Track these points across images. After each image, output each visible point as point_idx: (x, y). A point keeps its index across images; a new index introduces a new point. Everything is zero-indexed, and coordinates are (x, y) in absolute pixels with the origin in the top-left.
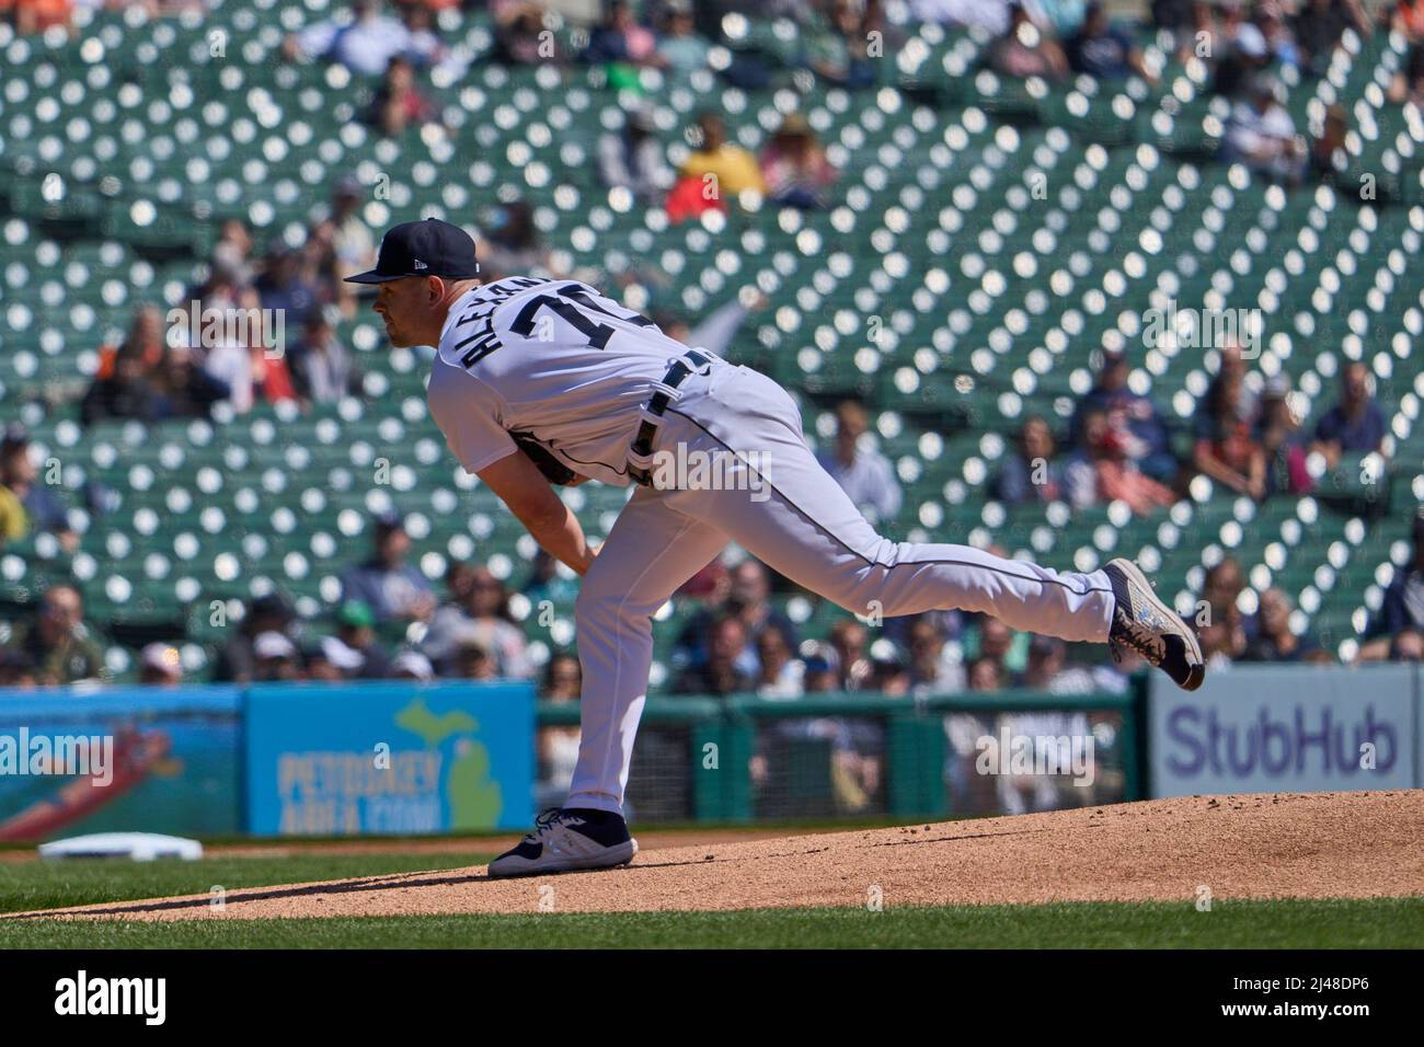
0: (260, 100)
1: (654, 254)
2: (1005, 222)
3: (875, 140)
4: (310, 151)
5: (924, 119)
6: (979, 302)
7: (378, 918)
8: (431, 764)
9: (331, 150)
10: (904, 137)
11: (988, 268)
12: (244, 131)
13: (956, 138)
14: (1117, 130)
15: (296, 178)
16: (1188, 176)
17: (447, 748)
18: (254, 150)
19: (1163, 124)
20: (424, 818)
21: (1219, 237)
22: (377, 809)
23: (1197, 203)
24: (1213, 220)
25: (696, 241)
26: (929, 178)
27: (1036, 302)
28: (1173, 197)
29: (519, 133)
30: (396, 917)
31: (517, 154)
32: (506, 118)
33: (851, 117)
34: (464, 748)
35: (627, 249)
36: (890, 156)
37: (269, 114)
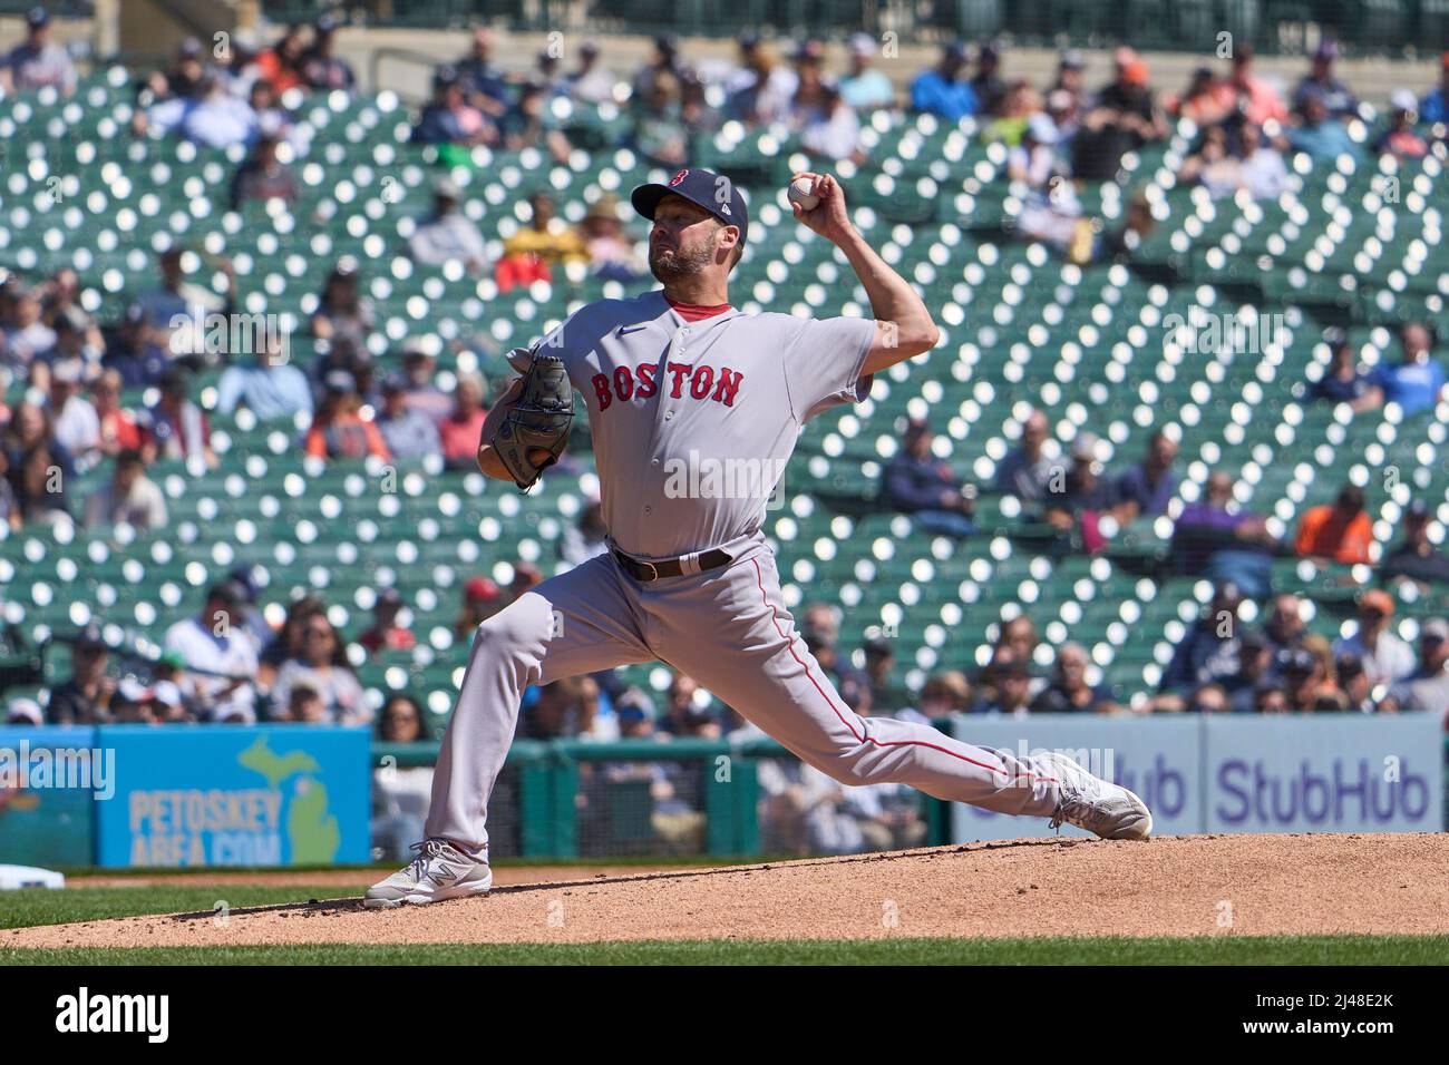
0: (111, 172)
1: (484, 322)
2: (815, 295)
4: (160, 222)
8: (273, 803)
9: (179, 222)
12: (97, 202)
13: (770, 215)
14: (923, 208)
15: (147, 247)
16: (988, 253)
17: (288, 788)
18: (107, 221)
19: (965, 204)
20: (266, 852)
21: (1018, 310)
22: (221, 841)
23: (996, 279)
24: (1012, 295)
25: (525, 310)
28: (974, 274)
29: (357, 207)
31: (356, 226)
32: (345, 192)
34: (303, 787)
35: (459, 318)
37: (122, 187)
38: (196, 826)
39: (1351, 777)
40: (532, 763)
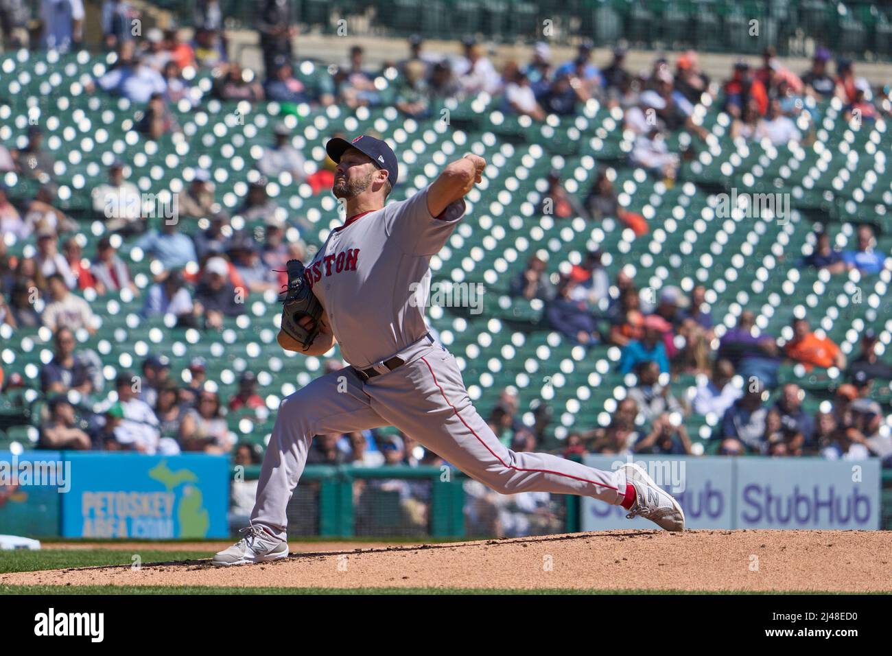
0: (79, 116)
1: (303, 211)
2: (505, 198)
3: (432, 149)
4: (107, 146)
5: (460, 137)
6: (489, 243)
7: (149, 587)
8: (169, 500)
9: (119, 147)
11: (494, 224)
12: (69, 134)
13: (478, 149)
14: (570, 145)
15: (99, 162)
17: (178, 491)
18: (75, 145)
19: (597, 144)
20: (164, 530)
22: (137, 523)
25: (328, 203)
27: (522, 244)
29: (227, 139)
30: (160, 587)
31: (227, 151)
32: (220, 130)
33: (418, 135)
34: (188, 491)
35: (288, 207)
36: (439, 158)
37: (85, 125)
38: (121, 514)
39: (824, 497)
40: (327, 479)
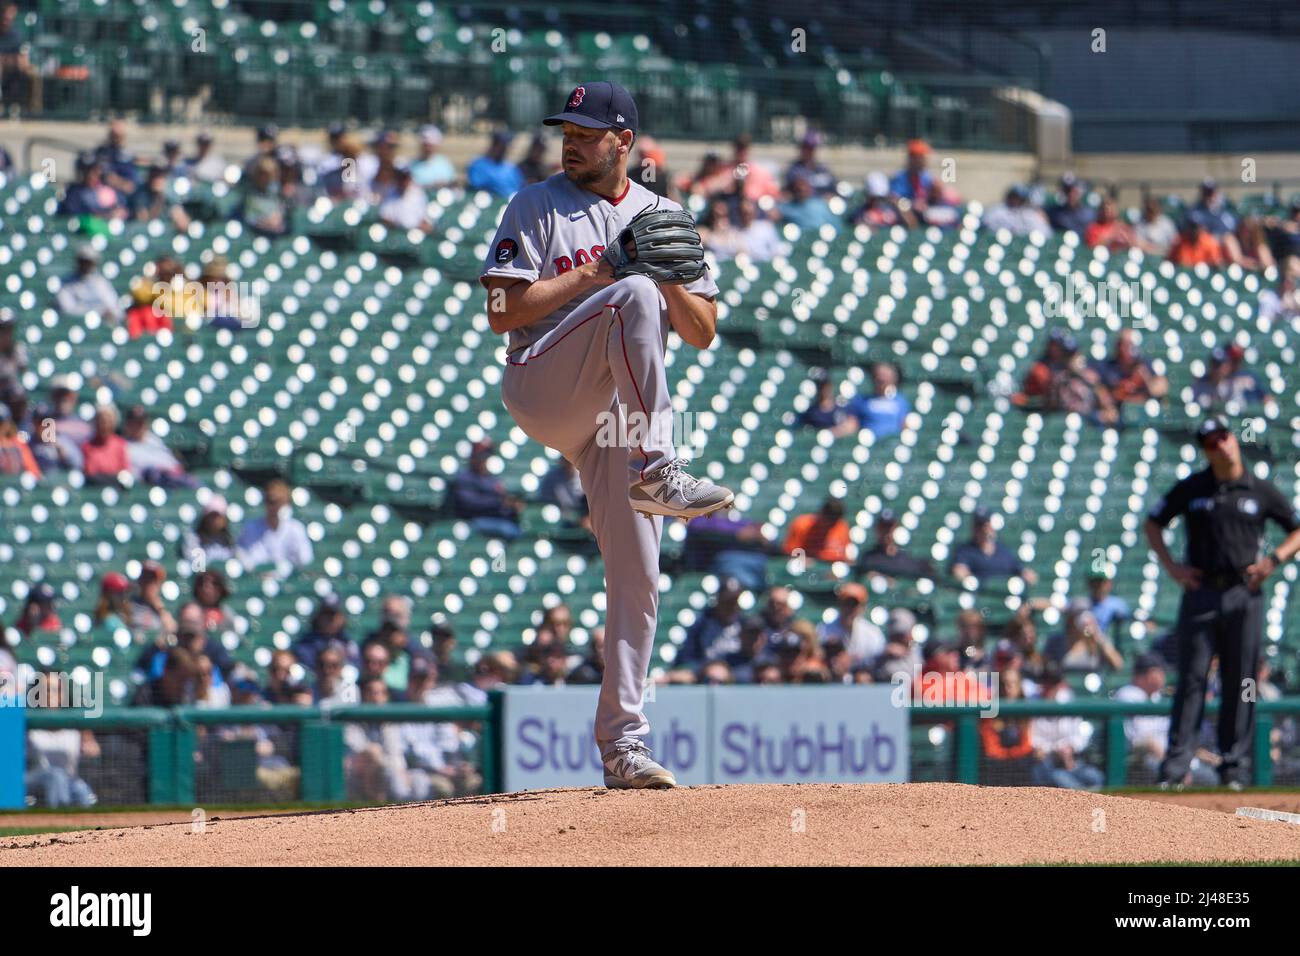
1: (119, 362)
2: (391, 340)
3: (290, 276)
5: (328, 260)
6: (371, 402)
10: (313, 274)
11: (378, 377)
13: (354, 274)
25: (152, 353)
26: (332, 306)
27: (415, 402)
29: (12, 268)
31: (13, 283)
33: (272, 257)
35: (97, 359)
36: (302, 288)
40: (158, 726)
